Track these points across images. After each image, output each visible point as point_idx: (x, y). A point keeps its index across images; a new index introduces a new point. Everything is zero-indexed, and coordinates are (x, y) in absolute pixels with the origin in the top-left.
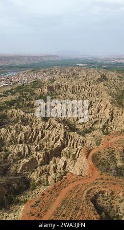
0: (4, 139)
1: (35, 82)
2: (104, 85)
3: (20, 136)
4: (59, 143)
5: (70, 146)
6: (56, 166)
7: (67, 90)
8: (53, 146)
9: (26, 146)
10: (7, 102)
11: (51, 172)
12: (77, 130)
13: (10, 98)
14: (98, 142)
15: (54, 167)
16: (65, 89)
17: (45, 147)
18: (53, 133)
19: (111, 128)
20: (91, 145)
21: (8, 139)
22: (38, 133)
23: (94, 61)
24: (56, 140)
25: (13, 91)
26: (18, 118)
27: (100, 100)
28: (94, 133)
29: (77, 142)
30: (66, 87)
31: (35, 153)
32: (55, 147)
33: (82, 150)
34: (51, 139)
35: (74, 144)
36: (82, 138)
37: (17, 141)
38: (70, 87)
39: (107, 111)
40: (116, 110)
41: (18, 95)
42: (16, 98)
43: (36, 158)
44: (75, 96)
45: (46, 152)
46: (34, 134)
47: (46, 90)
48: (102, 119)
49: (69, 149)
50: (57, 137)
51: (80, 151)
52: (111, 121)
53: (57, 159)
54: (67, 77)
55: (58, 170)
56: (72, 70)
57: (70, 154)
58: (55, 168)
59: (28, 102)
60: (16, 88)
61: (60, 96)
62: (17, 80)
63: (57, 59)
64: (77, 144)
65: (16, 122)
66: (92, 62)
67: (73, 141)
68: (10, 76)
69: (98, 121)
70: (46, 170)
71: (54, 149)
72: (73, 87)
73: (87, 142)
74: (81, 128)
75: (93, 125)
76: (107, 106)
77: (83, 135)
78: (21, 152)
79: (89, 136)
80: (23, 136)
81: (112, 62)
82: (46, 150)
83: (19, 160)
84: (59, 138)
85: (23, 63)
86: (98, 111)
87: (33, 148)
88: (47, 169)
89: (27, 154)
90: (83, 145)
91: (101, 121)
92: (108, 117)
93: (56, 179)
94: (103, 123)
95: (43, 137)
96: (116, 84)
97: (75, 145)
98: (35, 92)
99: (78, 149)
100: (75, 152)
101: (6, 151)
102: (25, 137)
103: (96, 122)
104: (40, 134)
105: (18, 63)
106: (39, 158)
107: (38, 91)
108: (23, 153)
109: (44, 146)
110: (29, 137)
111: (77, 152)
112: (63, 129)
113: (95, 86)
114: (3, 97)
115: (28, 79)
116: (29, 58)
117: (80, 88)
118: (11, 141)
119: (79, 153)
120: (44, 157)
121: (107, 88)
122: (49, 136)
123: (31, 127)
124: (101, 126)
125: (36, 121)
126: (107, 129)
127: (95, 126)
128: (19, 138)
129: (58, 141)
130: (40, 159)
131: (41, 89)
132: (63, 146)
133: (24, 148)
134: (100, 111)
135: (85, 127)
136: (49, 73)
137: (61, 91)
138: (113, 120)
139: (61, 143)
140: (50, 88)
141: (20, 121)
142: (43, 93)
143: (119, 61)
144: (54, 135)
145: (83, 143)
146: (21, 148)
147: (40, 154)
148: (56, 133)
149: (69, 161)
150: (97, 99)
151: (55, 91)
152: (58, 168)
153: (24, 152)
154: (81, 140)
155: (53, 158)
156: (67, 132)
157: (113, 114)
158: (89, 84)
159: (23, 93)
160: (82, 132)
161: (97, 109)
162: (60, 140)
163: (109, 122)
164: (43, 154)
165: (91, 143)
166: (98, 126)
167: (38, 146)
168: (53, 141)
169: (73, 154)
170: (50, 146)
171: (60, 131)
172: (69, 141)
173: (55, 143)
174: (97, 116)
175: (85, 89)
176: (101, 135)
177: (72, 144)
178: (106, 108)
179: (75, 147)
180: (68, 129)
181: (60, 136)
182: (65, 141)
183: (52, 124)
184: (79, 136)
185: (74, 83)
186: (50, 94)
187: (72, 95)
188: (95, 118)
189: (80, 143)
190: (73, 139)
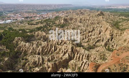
0: (27, 51)
1: (57, 17)
2: (103, 18)
3: (38, 49)
4: (67, 56)
5: (76, 59)
7: (76, 21)
8: (61, 58)
9: (41, 57)
10: (37, 28)
12: (83, 46)
13: (39, 25)
14: (102, 57)
16: (75, 21)
17: (56, 59)
18: (63, 47)
19: (112, 46)
20: (95, 59)
21: (30, 51)
22: (52, 47)
23: (94, 7)
24: (65, 53)
26: (41, 37)
27: (100, 26)
28: (98, 49)
29: (83, 56)
30: (76, 19)
31: (46, 63)
32: (64, 59)
33: (87, 63)
34: (61, 52)
35: (79, 57)
36: (87, 52)
37: (36, 53)
38: (79, 19)
39: (108, 32)
40: (116, 32)
41: (45, 24)
42: (43, 26)
43: (46, 67)
44: (82, 24)
45: (54, 63)
46: (49, 48)
47: (63, 21)
48: (103, 38)
49: (75, 62)
50: (66, 50)
51: (85, 64)
52: (111, 40)
54: (77, 14)
56: (80, 11)
57: (76, 66)
59: (49, 28)
60: (45, 20)
61: (72, 24)
62: (46, 17)
64: (82, 57)
65: (39, 39)
66: (93, 8)
67: (79, 55)
68: (42, 14)
69: (100, 40)
71: (62, 60)
72: (81, 19)
73: (92, 57)
74: (86, 45)
75: (96, 43)
76: (107, 29)
77: (88, 50)
78: (36, 61)
79: (93, 51)
80: (41, 49)
81: (106, 8)
82: (56, 61)
83: (34, 67)
84: (67, 51)
85: (51, 8)
86: (100, 33)
87: (46, 58)
89: (40, 64)
90: (88, 59)
91: (103, 40)
92: (109, 37)
94: (105, 42)
95: (55, 50)
96: (111, 18)
97: (81, 58)
98: (56, 22)
99: (83, 62)
100: (80, 65)
101: (26, 59)
102: (42, 50)
103: (98, 41)
104: (53, 48)
105: (48, 8)
106: (48, 68)
107: (57, 22)
108: (37, 62)
109: (54, 58)
110: (45, 50)
111: (82, 65)
112: (71, 45)
113: (96, 18)
114: (35, 25)
115: (53, 16)
116: (55, 5)
117: (86, 20)
118: (32, 52)
119: (84, 66)
120: (53, 67)
121: (104, 19)
122: (60, 50)
124: (103, 44)
126: (109, 47)
127: (98, 44)
128: (38, 51)
129: (66, 54)
130: (50, 69)
131: (60, 20)
132: (71, 58)
133: (39, 59)
134: (102, 33)
135: (89, 44)
136: (65, 12)
138: (113, 40)
139: (69, 55)
140: (65, 20)
141: (42, 39)
142: (61, 23)
143: (110, 8)
144: (64, 49)
145: (88, 57)
146: (36, 58)
147: (50, 64)
148: (65, 48)
150: (98, 26)
151: (68, 22)
153: (39, 61)
154: (86, 54)
155: (60, 69)
156: (74, 47)
157: (113, 35)
158: (91, 17)
159: (48, 23)
160: (87, 48)
161: (99, 32)
162: (68, 53)
163: (109, 41)
164: (52, 64)
165: (95, 57)
166: (101, 44)
167: (50, 58)
168: (62, 54)
169: (78, 66)
170: (60, 58)
171: (68, 46)
172: (76, 55)
173: (64, 55)
174: (99, 36)
175: (89, 20)
176: (104, 50)
177: (78, 58)
178: (106, 31)
179: (80, 60)
180: (75, 45)
181: (68, 50)
182: (72, 54)
183: (63, 41)
184: (85, 51)
185: (81, 17)
186: (65, 24)
187: (79, 24)
188: (97, 38)
189: (85, 56)
190: (79, 53)
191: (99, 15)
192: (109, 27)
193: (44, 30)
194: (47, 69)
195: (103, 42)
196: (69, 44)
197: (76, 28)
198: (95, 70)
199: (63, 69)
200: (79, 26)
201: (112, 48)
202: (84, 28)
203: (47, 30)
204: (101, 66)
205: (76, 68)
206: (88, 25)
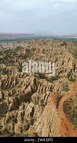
1: (18, 47)
2: (66, 48)
4: (29, 89)
5: (39, 92)
6: (24, 112)
7: (39, 52)
8: (24, 92)
9: (1, 92)
11: (19, 118)
12: (46, 78)
14: (65, 87)
15: (21, 113)
16: (38, 51)
18: (25, 80)
19: (75, 76)
20: (58, 90)
22: (14, 81)
23: (57, 37)
24: (27, 86)
25: (2, 53)
26: (1, 70)
27: (63, 56)
28: (61, 80)
29: (46, 88)
30: (39, 50)
31: (7, 98)
32: (26, 92)
33: (50, 95)
34: (23, 85)
35: (42, 89)
36: (50, 84)
38: (41, 50)
39: (71, 63)
41: (5, 55)
42: (3, 57)
43: (6, 103)
44: (45, 55)
45: (16, 98)
46: (10, 81)
47: (24, 52)
48: (66, 69)
49: (37, 95)
50: (28, 83)
51: (48, 96)
52: (74, 70)
53: (26, 104)
54: (40, 44)
55: (25, 117)
56: (43, 41)
57: (39, 99)
58: (23, 115)
59: (10, 60)
60: (4, 51)
61: (34, 55)
62: (6, 47)
63: (34, 36)
64: (45, 89)
67: (42, 87)
68: (2, 45)
69: (63, 70)
70: (13, 117)
71: (24, 94)
72: (44, 50)
73: (55, 88)
74: (49, 76)
75: (59, 74)
76: (69, 59)
77: (51, 82)
79: (56, 83)
81: (69, 38)
82: (18, 95)
84: (29, 84)
85: (12, 38)
86: (63, 64)
87: (7, 93)
88: (15, 115)
89: (0, 99)
90: (51, 91)
91: (66, 71)
92: (71, 67)
93: (22, 128)
94: (67, 72)
95: (16, 84)
96: (73, 48)
97: (44, 90)
98: (17, 53)
99: (46, 94)
100: (43, 98)
102: (2, 84)
103: (61, 72)
104: (14, 82)
105: (9, 38)
107: (19, 53)
109: (16, 92)
110: (5, 84)
111: (45, 97)
112: (33, 77)
113: (59, 49)
115: (14, 46)
116: (16, 35)
117: (49, 50)
119: (48, 98)
120: (14, 102)
121: (67, 49)
122: (22, 83)
123: (8, 76)
124: (66, 74)
125: (14, 72)
126: (72, 77)
127: (61, 75)
129: (28, 87)
130: (11, 105)
131: (21, 51)
132: (33, 91)
134: (65, 64)
136: (28, 42)
137: (35, 53)
138: (76, 70)
139: (31, 88)
140: (27, 51)
141: (2, 72)
142: (22, 54)
143: (73, 38)
144: (26, 82)
145: (51, 88)
147: (11, 99)
148: (27, 80)
149: (37, 107)
150: (61, 56)
151: (31, 53)
152: (25, 114)
154: (49, 86)
155: (22, 103)
156: (37, 79)
157: (75, 65)
158: (54, 47)
159: (9, 54)
160: (50, 79)
161: (62, 62)
162: (31, 86)
163: (72, 71)
164: (13, 99)
165: (58, 88)
166: (64, 75)
167: (11, 92)
168: (24, 88)
169: (41, 99)
170: (22, 92)
171: (30, 78)
172: (39, 87)
173: (26, 88)
174: (62, 67)
175: (52, 51)
176: (67, 81)
177: (40, 90)
178: (69, 61)
179: (43, 92)
180: (38, 77)
181: (30, 82)
182: (35, 87)
183: (25, 74)
184: (48, 83)
185: (44, 47)
186: (27, 55)
187: (42, 55)
188: (60, 69)
189: (48, 88)
190: (42, 86)
191: (62, 45)
192: (72, 57)
193: (3, 62)
194: (8, 104)
195: (66, 73)
196: (31, 77)
197: (39, 59)
198: (57, 102)
199: (25, 103)
200: (42, 57)
201: (74, 78)
202: (47, 59)
203: (7, 62)
204: (63, 97)
205: (39, 101)
206: (51, 56)
